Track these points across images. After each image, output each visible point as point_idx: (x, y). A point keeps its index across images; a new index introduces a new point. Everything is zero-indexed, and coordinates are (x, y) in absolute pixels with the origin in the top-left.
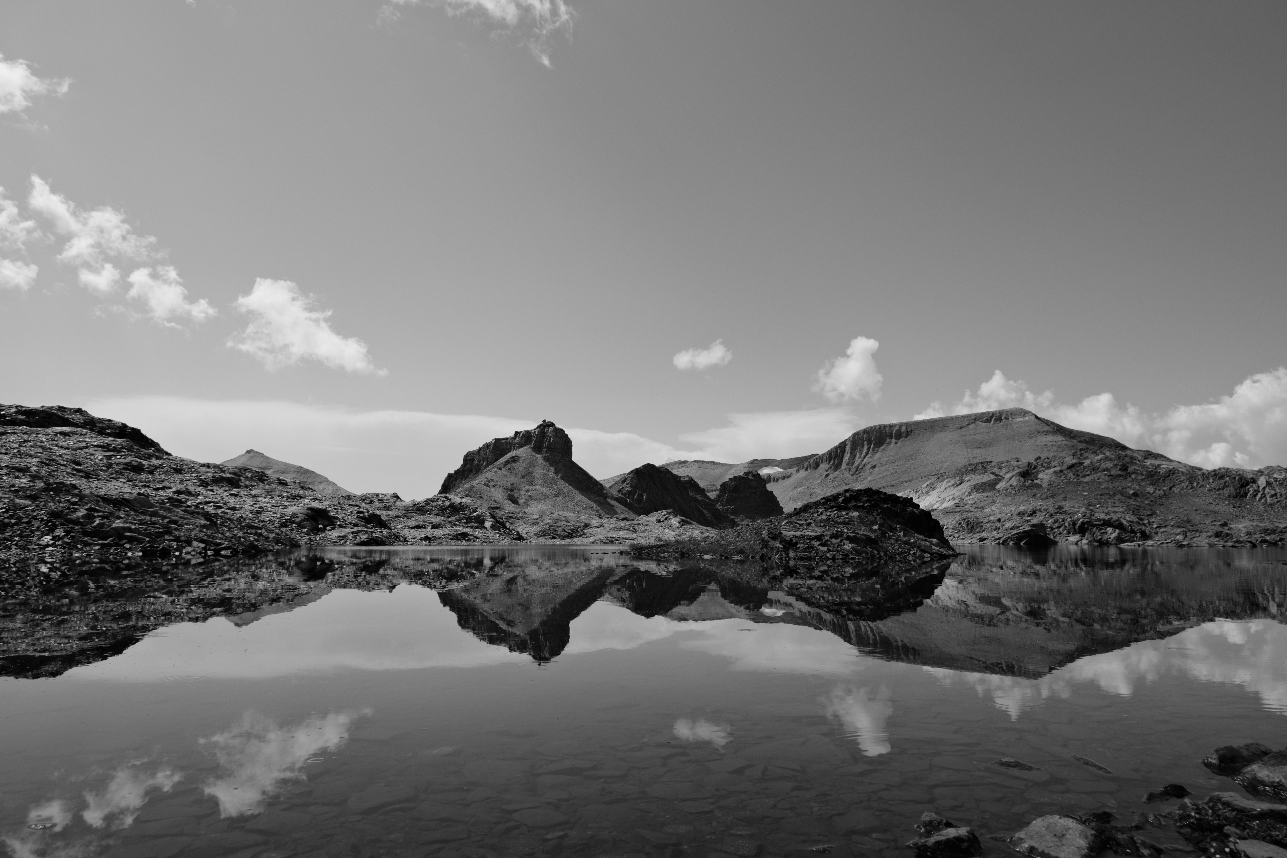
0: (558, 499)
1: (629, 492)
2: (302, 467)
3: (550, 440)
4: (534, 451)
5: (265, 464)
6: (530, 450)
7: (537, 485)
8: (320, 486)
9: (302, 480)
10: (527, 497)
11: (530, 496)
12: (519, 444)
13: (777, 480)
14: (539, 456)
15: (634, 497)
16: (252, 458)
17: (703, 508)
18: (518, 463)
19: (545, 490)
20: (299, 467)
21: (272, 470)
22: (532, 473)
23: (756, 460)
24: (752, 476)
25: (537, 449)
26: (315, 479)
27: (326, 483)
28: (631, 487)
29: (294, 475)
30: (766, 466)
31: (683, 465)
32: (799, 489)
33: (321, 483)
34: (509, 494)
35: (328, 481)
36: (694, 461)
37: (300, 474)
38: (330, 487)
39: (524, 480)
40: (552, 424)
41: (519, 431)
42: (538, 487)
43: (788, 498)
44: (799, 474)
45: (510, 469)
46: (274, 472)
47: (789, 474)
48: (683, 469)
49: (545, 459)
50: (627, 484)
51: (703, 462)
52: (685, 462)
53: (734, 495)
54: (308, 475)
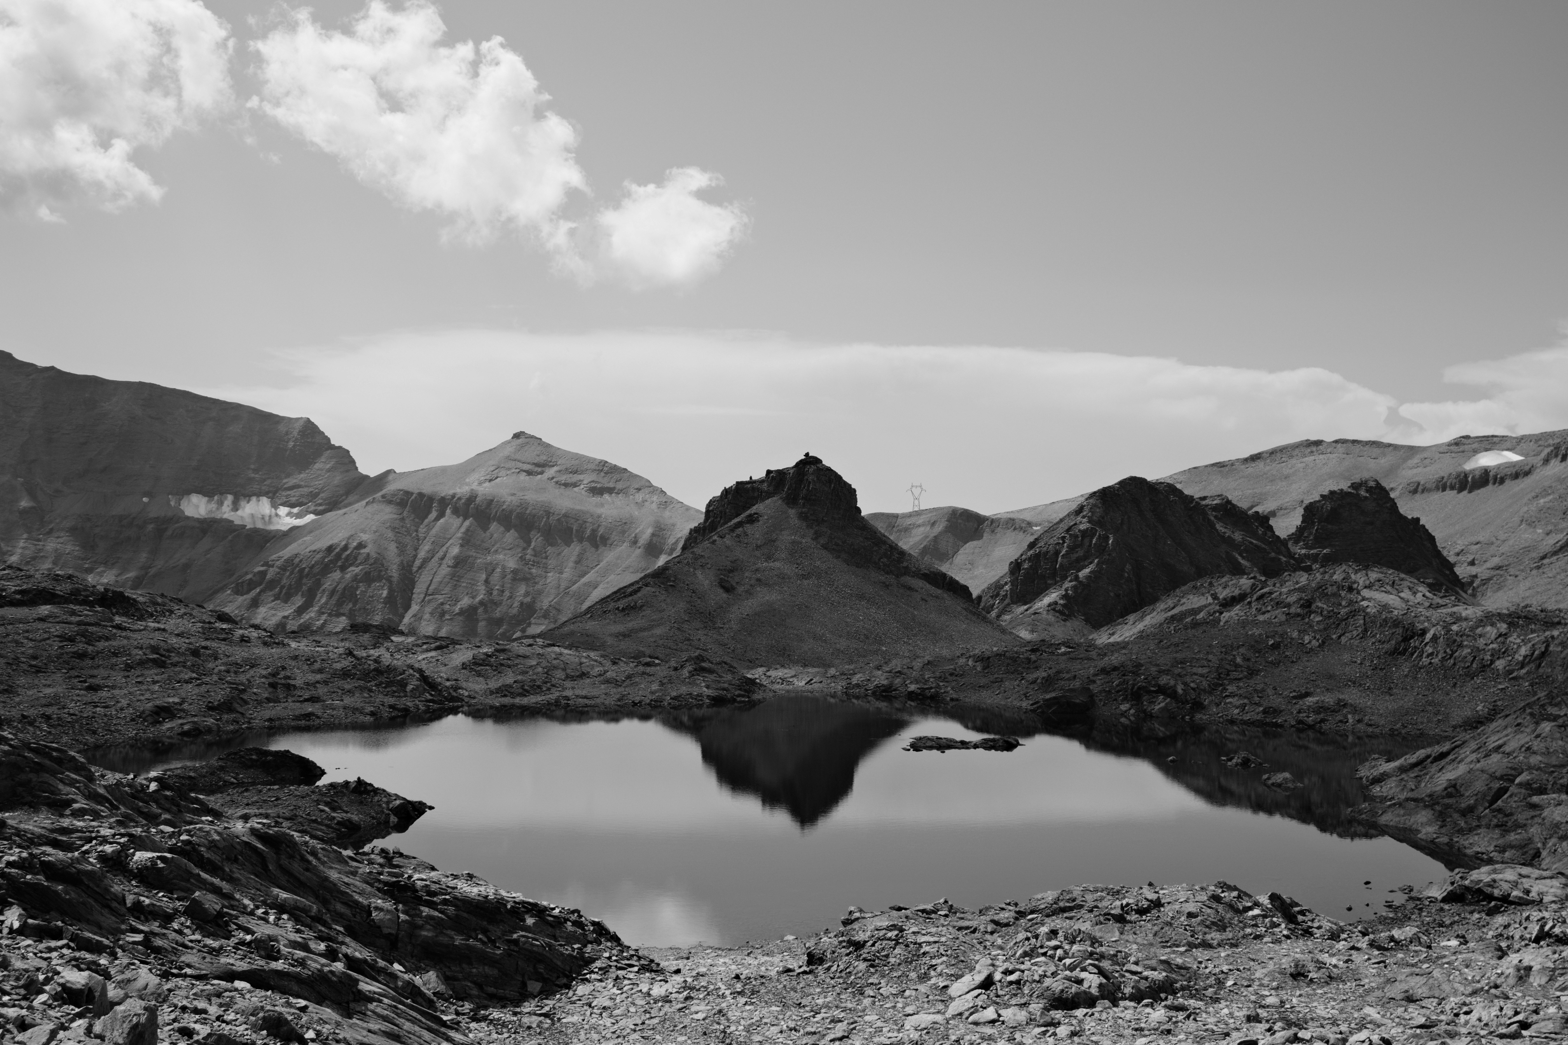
0: (806, 582)
1: (1084, 533)
2: (606, 462)
3: (809, 486)
4: (788, 504)
5: (545, 458)
6: (780, 502)
7: (778, 560)
8: (637, 495)
9: (606, 485)
10: (753, 582)
11: (759, 580)
12: (766, 492)
13: (1502, 481)
14: (792, 512)
15: (1091, 541)
16: (522, 446)
17: (1243, 558)
18: (756, 525)
19: (789, 569)
20: (601, 461)
21: (555, 468)
22: (774, 541)
23: (1467, 437)
24: (1367, 491)
25: (791, 500)
26: (629, 483)
27: (647, 490)
28: (1089, 522)
29: (593, 477)
30: (1487, 450)
31: (1314, 449)
32: (1542, 501)
33: (639, 489)
34: (721, 579)
35: (651, 486)
36: (1336, 442)
37: (602, 474)
38: (655, 498)
39: (757, 553)
40: (817, 461)
41: (772, 469)
42: (777, 564)
43: (1517, 519)
44: (1548, 467)
45: (738, 536)
46: (560, 471)
47: (1527, 468)
48: (1312, 458)
49: (803, 517)
50: (1084, 517)
51: (1354, 442)
52: (1318, 443)
53: (1330, 526)
54: (617, 476)
